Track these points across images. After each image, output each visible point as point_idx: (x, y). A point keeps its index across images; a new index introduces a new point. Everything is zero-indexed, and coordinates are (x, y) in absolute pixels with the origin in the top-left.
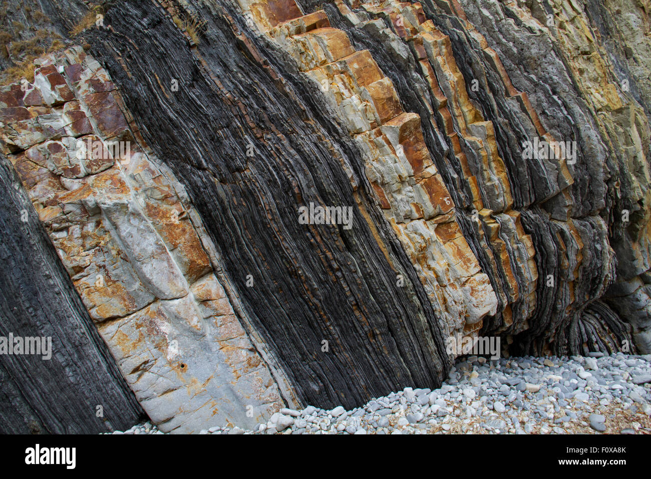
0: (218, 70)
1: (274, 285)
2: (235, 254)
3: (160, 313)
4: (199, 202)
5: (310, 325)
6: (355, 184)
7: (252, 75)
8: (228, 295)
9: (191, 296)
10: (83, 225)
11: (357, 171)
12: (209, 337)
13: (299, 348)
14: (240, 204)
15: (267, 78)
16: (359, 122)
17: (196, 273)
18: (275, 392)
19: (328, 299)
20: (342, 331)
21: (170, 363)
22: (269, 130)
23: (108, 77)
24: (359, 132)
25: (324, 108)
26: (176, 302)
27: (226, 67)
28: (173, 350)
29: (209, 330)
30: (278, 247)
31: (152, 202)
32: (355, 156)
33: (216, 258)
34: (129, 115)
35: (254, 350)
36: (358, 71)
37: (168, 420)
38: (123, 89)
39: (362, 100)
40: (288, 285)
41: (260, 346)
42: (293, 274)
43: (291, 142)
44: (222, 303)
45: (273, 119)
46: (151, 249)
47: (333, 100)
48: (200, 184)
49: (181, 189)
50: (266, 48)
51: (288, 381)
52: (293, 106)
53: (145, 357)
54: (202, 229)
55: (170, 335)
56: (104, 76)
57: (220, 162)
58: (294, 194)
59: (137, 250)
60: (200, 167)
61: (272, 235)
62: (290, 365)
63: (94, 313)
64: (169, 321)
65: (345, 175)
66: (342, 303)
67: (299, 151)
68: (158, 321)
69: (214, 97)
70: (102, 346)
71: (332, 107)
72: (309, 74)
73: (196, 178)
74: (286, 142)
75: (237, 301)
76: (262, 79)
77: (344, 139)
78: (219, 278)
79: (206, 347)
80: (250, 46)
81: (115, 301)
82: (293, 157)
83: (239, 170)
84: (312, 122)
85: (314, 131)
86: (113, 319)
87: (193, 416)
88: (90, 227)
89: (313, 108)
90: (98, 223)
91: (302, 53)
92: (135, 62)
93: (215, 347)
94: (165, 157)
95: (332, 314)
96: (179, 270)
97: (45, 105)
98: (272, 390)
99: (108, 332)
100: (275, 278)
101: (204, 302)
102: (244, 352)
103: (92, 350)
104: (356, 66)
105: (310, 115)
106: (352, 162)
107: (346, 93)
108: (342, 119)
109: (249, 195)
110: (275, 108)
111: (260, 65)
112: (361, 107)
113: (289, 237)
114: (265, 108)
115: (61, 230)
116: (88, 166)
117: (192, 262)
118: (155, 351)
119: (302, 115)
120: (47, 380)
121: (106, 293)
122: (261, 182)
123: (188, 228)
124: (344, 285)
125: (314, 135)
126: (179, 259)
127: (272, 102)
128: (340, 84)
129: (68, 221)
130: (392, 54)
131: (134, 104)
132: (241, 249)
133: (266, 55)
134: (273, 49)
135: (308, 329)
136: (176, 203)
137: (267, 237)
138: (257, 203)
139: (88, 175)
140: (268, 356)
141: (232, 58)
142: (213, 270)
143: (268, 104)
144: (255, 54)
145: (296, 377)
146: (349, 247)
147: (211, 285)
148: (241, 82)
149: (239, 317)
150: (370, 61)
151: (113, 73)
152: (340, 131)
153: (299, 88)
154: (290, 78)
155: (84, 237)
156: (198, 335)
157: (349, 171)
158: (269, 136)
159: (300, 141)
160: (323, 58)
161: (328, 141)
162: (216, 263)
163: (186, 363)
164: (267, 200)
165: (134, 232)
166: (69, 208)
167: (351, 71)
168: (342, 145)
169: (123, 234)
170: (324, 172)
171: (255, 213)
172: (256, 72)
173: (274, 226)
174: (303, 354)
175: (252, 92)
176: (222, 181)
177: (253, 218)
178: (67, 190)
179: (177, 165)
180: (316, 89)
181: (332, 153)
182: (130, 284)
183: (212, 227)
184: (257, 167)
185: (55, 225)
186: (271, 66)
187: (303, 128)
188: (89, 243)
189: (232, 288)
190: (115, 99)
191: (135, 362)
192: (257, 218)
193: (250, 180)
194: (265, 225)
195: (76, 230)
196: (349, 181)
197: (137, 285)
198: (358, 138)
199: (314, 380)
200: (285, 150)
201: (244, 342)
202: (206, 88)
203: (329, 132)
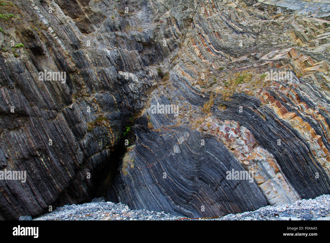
0: (272, 127)
1: (293, 173)
2: (284, 168)
3: (271, 181)
4: (276, 158)
5: (301, 182)
6: (308, 151)
7: (280, 128)
8: (283, 176)
9: (277, 177)
10: (254, 164)
11: (308, 148)
12: (281, 185)
13: (299, 187)
14: (285, 157)
15: (284, 129)
16: (308, 138)
17: (276, 172)
18: (296, 197)
19: (304, 176)
20: (308, 182)
21: (274, 191)
22: (287, 141)
23: (249, 131)
24: (308, 140)
25: (299, 136)
26: (275, 178)
27: (274, 127)
28: (274, 189)
29: (280, 184)
30: (293, 165)
31: (267, 158)
32: (308, 145)
33: (280, 169)
34: (255, 139)
35: (290, 188)
36: (307, 128)
37: (275, 204)
38: (253, 133)
39: (308, 134)
40: (295, 173)
41: (291, 187)
42: (297, 171)
43: (293, 143)
44: (282, 178)
45: (288, 138)
46: (269, 168)
47: (302, 134)
48: (276, 154)
49: (271, 155)
50: (283, 122)
51: (298, 194)
52: (291, 135)
53: (269, 190)
54: (277, 163)
55: (274, 186)
56: (248, 131)
57: (279, 149)
58: (296, 154)
59: (266, 169)
60: (275, 150)
61: (292, 163)
62: (297, 191)
63: (258, 182)
64: (273, 183)
65: (306, 150)
66: (307, 176)
67: (295, 145)
68: (271, 183)
69: (274, 134)
70: (260, 189)
71: (301, 135)
72: (295, 128)
73: (275, 152)
74: (292, 143)
75: (285, 178)
76: (283, 129)
77: (305, 142)
78: (281, 173)
79: (281, 188)
80: (279, 122)
81: (262, 179)
82: (294, 146)
83: (283, 150)
84: (296, 138)
85: (297, 140)
86: (261, 183)
87: (279, 203)
88: (255, 165)
89: (297, 135)
90: (256, 164)
91: (293, 124)
92: (254, 127)
93: (282, 187)
94: (265, 148)
95: (305, 178)
96: (274, 172)
97: (234, 138)
98: (295, 196)
99: (261, 186)
100: (293, 172)
101: (279, 178)
102: (288, 188)
103: (259, 190)
104: (306, 127)
105: (296, 137)
106: (307, 146)
107: (304, 132)
108: (304, 138)
109: (286, 155)
110: (288, 136)
111: (282, 126)
112: (308, 135)
113: (295, 163)
114: (285, 136)
115: (249, 166)
116: (249, 151)
117: (276, 170)
118: (271, 189)
119: (294, 137)
120: (252, 196)
121: (260, 178)
122: (289, 152)
123: (274, 163)
124: (308, 172)
125: (298, 141)
126: (273, 170)
127: (286, 134)
128: (303, 131)
129: (251, 164)
130: (313, 123)
131: (256, 137)
132: (285, 166)
133: (283, 123)
134: (284, 122)
135: (300, 182)
136: (271, 158)
137: (290, 163)
138: (288, 157)
139: (249, 153)
140: (293, 189)
141: (274, 124)
142: (279, 171)
143: (285, 135)
144: (281, 123)
145: (299, 193)
146: (308, 164)
147: (280, 175)
148: (277, 129)
149: (286, 181)
150: (309, 125)
151: (250, 130)
152: (304, 140)
153: (293, 131)
154: (290, 129)
155: (254, 167)
156: (279, 185)
157: (307, 149)
158: (288, 142)
159: (295, 143)
160: (298, 124)
161: (301, 142)
162: (280, 170)
163: (277, 191)
164: (290, 156)
165: (265, 165)
166: (251, 161)
167: (305, 128)
168: (304, 143)
169: (264, 166)
170: (301, 149)
171: (288, 159)
172: (281, 127)
173: (292, 161)
174: (300, 188)
175: (281, 132)
176: (280, 153)
177: (287, 160)
178: (246, 157)
179: (268, 149)
180: (297, 131)
181: (303, 145)
182: (264, 176)
183: (279, 162)
184: (287, 149)
185: (249, 165)
186: (285, 126)
187: (294, 140)
188: (255, 168)
189: (284, 175)
190: (251, 136)
191: (267, 192)
192: (288, 160)
193: (286, 152)
194: (290, 161)
195: (253, 165)
196: (307, 151)
197: (265, 176)
198: (308, 142)
199: (303, 193)
200: (292, 145)
201: (288, 186)
202: (272, 132)
203: (301, 140)
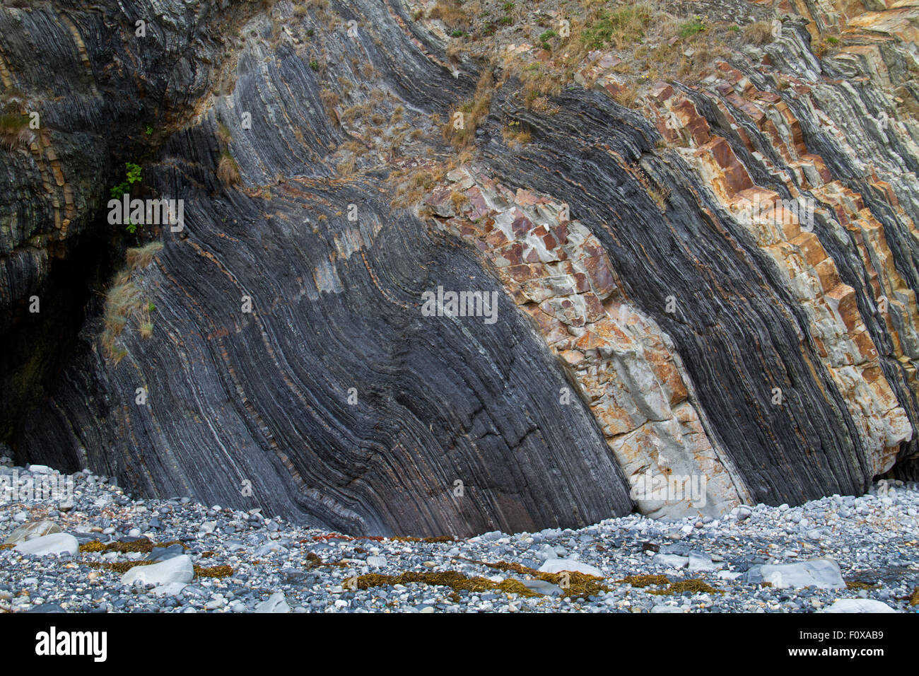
0: (686, 237)
1: (735, 411)
2: (706, 387)
3: (653, 431)
4: (683, 352)
5: (761, 442)
6: (801, 339)
7: (714, 242)
8: (700, 418)
9: (675, 419)
10: (598, 365)
11: (803, 328)
12: (687, 449)
13: (751, 460)
14: (713, 351)
15: (728, 247)
16: (807, 292)
17: (676, 401)
18: (734, 492)
19: (776, 423)
20: (785, 448)
21: (660, 468)
22: (732, 293)
23: (598, 243)
24: (807, 300)
25: (778, 279)
26: (667, 423)
27: (691, 235)
28: (662, 460)
29: (686, 444)
30: (740, 383)
31: (648, 349)
32: (802, 317)
33: (691, 390)
34: (616, 275)
35: (718, 460)
36: (808, 254)
37: (657, 510)
38: (610, 252)
39: (810, 275)
40: (745, 411)
41: (722, 457)
42: (750, 403)
43: (751, 303)
44: (696, 424)
45: (734, 283)
46: (650, 384)
47: (787, 275)
48: (683, 335)
49: (666, 337)
50: (727, 222)
51: (743, 485)
52: (750, 274)
53: (643, 462)
54: (683, 368)
55: (660, 447)
56: (595, 242)
57: (697, 319)
58: (754, 345)
59: (641, 385)
60: (681, 322)
61: (736, 374)
62: (744, 472)
63: (607, 430)
64: (659, 436)
65: (794, 332)
66: (787, 426)
67: (758, 312)
68: (651, 436)
69: (688, 264)
70: (611, 453)
71: (785, 278)
72: (766, 249)
73: (679, 330)
74: (747, 304)
75: (706, 423)
76: (724, 247)
77: (794, 304)
78: (694, 405)
79: (685, 457)
80: (714, 219)
81: (621, 422)
82: (753, 316)
83: (712, 325)
84: (767, 287)
85: (768, 295)
86: (618, 435)
87: (674, 508)
88: (603, 367)
89: (768, 277)
90: (608, 364)
91: (761, 233)
92: (619, 231)
93: (691, 457)
94: (647, 310)
95: (778, 433)
96: (666, 400)
97: (541, 262)
98: (732, 491)
99: (617, 444)
100: (736, 406)
101: (684, 423)
102: (712, 461)
103: (605, 458)
104: (806, 249)
105: (765, 281)
106: (800, 321)
107: (797, 269)
108: (793, 289)
109: (719, 344)
110: (737, 275)
111: (721, 235)
112: (809, 281)
113: (749, 377)
114: (727, 273)
115: (583, 370)
116: (589, 317)
117: (675, 393)
118: (649, 459)
119: (759, 281)
120: (580, 477)
121: (615, 416)
122: (729, 335)
123: (672, 368)
124: (790, 413)
125: (769, 299)
126: (667, 391)
127: (733, 269)
128: (793, 263)
129: (588, 363)
130: (835, 239)
131: (620, 267)
132: (711, 384)
133: (727, 226)
134: (733, 222)
135: (758, 445)
136: (663, 349)
137: (730, 373)
138: (725, 350)
139: (587, 323)
140: (728, 465)
141: (695, 226)
142: (688, 399)
143: (730, 270)
144: (719, 226)
145: (749, 482)
146: (794, 385)
147: (688, 410)
148: (704, 247)
149: (707, 435)
150: (817, 243)
151: (601, 238)
152: (791, 297)
153: (757, 260)
154: (749, 250)
155: (599, 374)
156: (679, 447)
157: (798, 329)
158: (734, 298)
159: (759, 304)
160: (778, 238)
161: (780, 303)
162: (692, 394)
163: (672, 468)
164: (734, 348)
165: (639, 372)
166: (589, 354)
167: (803, 254)
168: (792, 308)
169: (632, 374)
170: (777, 329)
171: (724, 358)
172: (717, 239)
173: (738, 368)
174: (754, 464)
175: (716, 258)
176: (700, 333)
177: (722, 361)
178: (575, 336)
179: (659, 317)
180: (771, 263)
181: (784, 314)
182: (630, 409)
183: (690, 366)
184: (725, 322)
185: (580, 366)
186: (732, 238)
187: (759, 291)
188: (602, 379)
189: (702, 413)
190: (604, 260)
191: (636, 466)
192: (725, 361)
193: (720, 333)
194: (731, 367)
195: (594, 369)
196: (797, 337)
197: (635, 410)
198: (806, 304)
199: (764, 485)
200: (747, 310)
201: (711, 454)
202: (681, 257)
203: (781, 296)
